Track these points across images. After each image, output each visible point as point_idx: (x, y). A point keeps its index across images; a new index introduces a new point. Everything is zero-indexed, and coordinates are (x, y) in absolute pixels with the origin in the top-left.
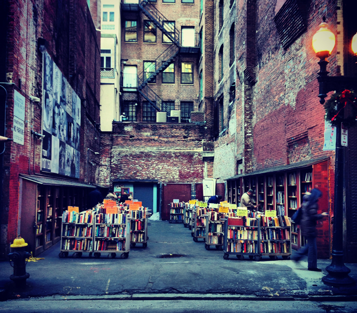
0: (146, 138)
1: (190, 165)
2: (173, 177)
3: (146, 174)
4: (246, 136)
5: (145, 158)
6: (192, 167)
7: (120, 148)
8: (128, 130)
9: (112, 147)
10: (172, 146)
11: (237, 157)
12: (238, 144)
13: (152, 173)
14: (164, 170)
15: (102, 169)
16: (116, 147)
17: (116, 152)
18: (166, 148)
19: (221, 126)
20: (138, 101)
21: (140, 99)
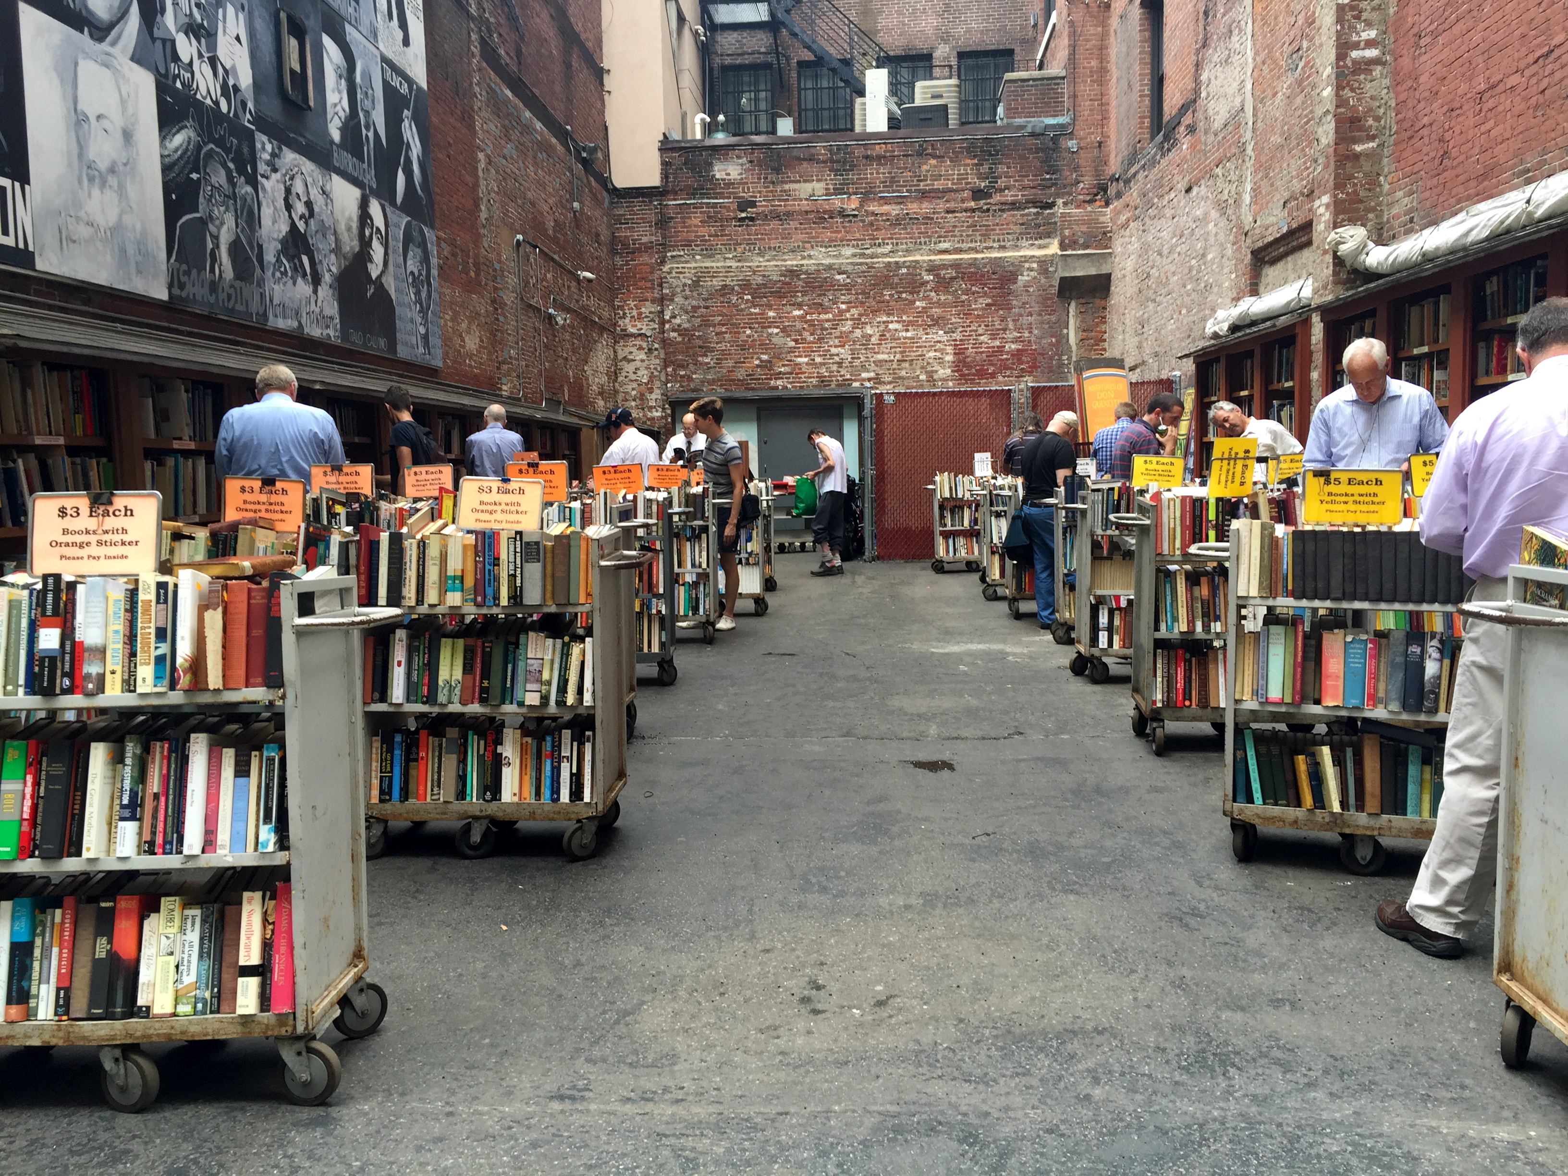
0: (805, 205)
1: (1003, 319)
2: (930, 375)
3: (812, 363)
4: (1346, 66)
5: (806, 298)
6: (1011, 326)
7: (698, 257)
8: (728, 174)
9: (666, 256)
10: (923, 240)
11: (1257, 231)
12: (1263, 159)
13: (837, 359)
14: (889, 346)
15: (627, 350)
16: (682, 253)
17: (681, 276)
18: (895, 248)
19: (1147, 120)
20: (779, 63)
21: (784, 56)
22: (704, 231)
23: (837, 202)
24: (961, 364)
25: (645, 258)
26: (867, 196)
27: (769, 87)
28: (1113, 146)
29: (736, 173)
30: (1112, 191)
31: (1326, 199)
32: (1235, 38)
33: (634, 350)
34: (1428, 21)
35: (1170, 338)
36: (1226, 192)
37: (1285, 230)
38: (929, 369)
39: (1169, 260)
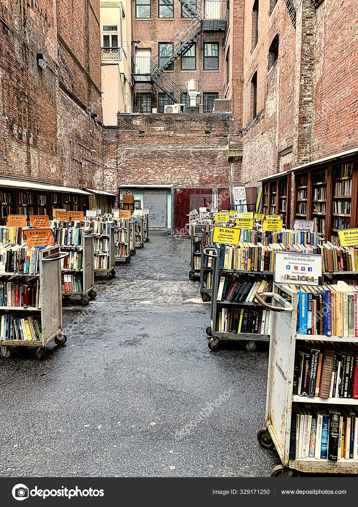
0: (158, 133)
1: (213, 168)
2: (193, 183)
3: (160, 178)
4: (302, 102)
5: (158, 160)
6: (215, 170)
7: (128, 147)
8: (137, 123)
9: (118, 146)
10: (191, 144)
11: (279, 147)
12: (281, 127)
13: (166, 177)
14: (181, 174)
15: (107, 172)
16: (123, 145)
17: (123, 152)
18: (183, 146)
19: (253, 114)
20: (153, 93)
21: (155, 91)
22: (130, 139)
23: (167, 133)
24: (201, 180)
25: (112, 146)
26: (175, 131)
27: (150, 99)
28: (244, 121)
29: (139, 123)
30: (243, 133)
31: (296, 140)
32: (275, 93)
33: (109, 172)
34: (324, 90)
35: (257, 175)
36: (272, 135)
37: (286, 147)
38: (192, 181)
39: (257, 153)
